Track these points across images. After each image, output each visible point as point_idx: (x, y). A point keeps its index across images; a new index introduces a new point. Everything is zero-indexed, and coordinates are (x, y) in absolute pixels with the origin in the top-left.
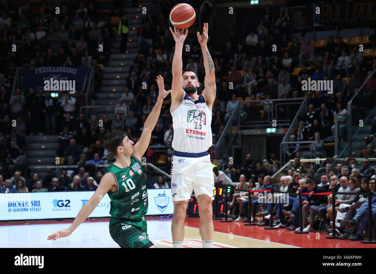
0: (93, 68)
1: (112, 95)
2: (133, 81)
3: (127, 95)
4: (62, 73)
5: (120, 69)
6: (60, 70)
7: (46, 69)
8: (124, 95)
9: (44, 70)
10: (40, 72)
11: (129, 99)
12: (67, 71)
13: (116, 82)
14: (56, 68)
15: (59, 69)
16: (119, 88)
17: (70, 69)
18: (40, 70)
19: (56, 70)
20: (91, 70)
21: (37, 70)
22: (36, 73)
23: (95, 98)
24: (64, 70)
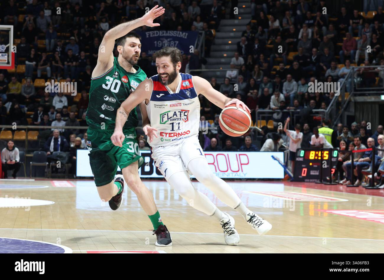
0: (203, 32)
1: (223, 60)
2: (243, 46)
3: (237, 59)
4: (172, 37)
5: (232, 34)
6: (171, 34)
7: (157, 33)
8: (234, 59)
9: (155, 33)
10: (151, 36)
11: (239, 63)
12: (178, 36)
13: (227, 47)
14: (167, 32)
15: (169, 33)
16: (230, 53)
17: (181, 33)
18: (151, 34)
19: (167, 34)
20: (201, 34)
21: (148, 34)
22: (147, 37)
23: (205, 62)
24: (175, 35)
